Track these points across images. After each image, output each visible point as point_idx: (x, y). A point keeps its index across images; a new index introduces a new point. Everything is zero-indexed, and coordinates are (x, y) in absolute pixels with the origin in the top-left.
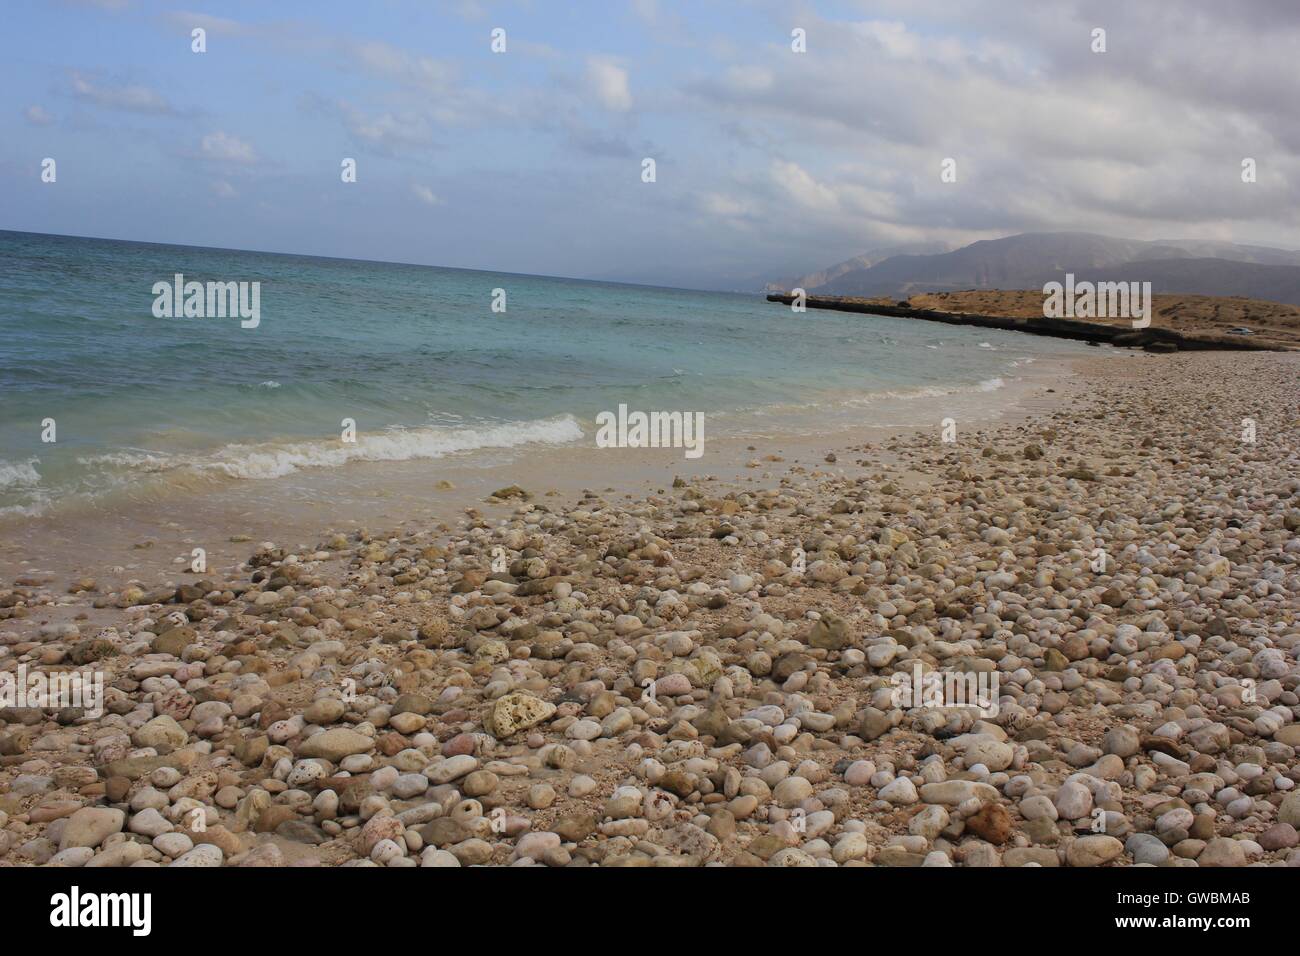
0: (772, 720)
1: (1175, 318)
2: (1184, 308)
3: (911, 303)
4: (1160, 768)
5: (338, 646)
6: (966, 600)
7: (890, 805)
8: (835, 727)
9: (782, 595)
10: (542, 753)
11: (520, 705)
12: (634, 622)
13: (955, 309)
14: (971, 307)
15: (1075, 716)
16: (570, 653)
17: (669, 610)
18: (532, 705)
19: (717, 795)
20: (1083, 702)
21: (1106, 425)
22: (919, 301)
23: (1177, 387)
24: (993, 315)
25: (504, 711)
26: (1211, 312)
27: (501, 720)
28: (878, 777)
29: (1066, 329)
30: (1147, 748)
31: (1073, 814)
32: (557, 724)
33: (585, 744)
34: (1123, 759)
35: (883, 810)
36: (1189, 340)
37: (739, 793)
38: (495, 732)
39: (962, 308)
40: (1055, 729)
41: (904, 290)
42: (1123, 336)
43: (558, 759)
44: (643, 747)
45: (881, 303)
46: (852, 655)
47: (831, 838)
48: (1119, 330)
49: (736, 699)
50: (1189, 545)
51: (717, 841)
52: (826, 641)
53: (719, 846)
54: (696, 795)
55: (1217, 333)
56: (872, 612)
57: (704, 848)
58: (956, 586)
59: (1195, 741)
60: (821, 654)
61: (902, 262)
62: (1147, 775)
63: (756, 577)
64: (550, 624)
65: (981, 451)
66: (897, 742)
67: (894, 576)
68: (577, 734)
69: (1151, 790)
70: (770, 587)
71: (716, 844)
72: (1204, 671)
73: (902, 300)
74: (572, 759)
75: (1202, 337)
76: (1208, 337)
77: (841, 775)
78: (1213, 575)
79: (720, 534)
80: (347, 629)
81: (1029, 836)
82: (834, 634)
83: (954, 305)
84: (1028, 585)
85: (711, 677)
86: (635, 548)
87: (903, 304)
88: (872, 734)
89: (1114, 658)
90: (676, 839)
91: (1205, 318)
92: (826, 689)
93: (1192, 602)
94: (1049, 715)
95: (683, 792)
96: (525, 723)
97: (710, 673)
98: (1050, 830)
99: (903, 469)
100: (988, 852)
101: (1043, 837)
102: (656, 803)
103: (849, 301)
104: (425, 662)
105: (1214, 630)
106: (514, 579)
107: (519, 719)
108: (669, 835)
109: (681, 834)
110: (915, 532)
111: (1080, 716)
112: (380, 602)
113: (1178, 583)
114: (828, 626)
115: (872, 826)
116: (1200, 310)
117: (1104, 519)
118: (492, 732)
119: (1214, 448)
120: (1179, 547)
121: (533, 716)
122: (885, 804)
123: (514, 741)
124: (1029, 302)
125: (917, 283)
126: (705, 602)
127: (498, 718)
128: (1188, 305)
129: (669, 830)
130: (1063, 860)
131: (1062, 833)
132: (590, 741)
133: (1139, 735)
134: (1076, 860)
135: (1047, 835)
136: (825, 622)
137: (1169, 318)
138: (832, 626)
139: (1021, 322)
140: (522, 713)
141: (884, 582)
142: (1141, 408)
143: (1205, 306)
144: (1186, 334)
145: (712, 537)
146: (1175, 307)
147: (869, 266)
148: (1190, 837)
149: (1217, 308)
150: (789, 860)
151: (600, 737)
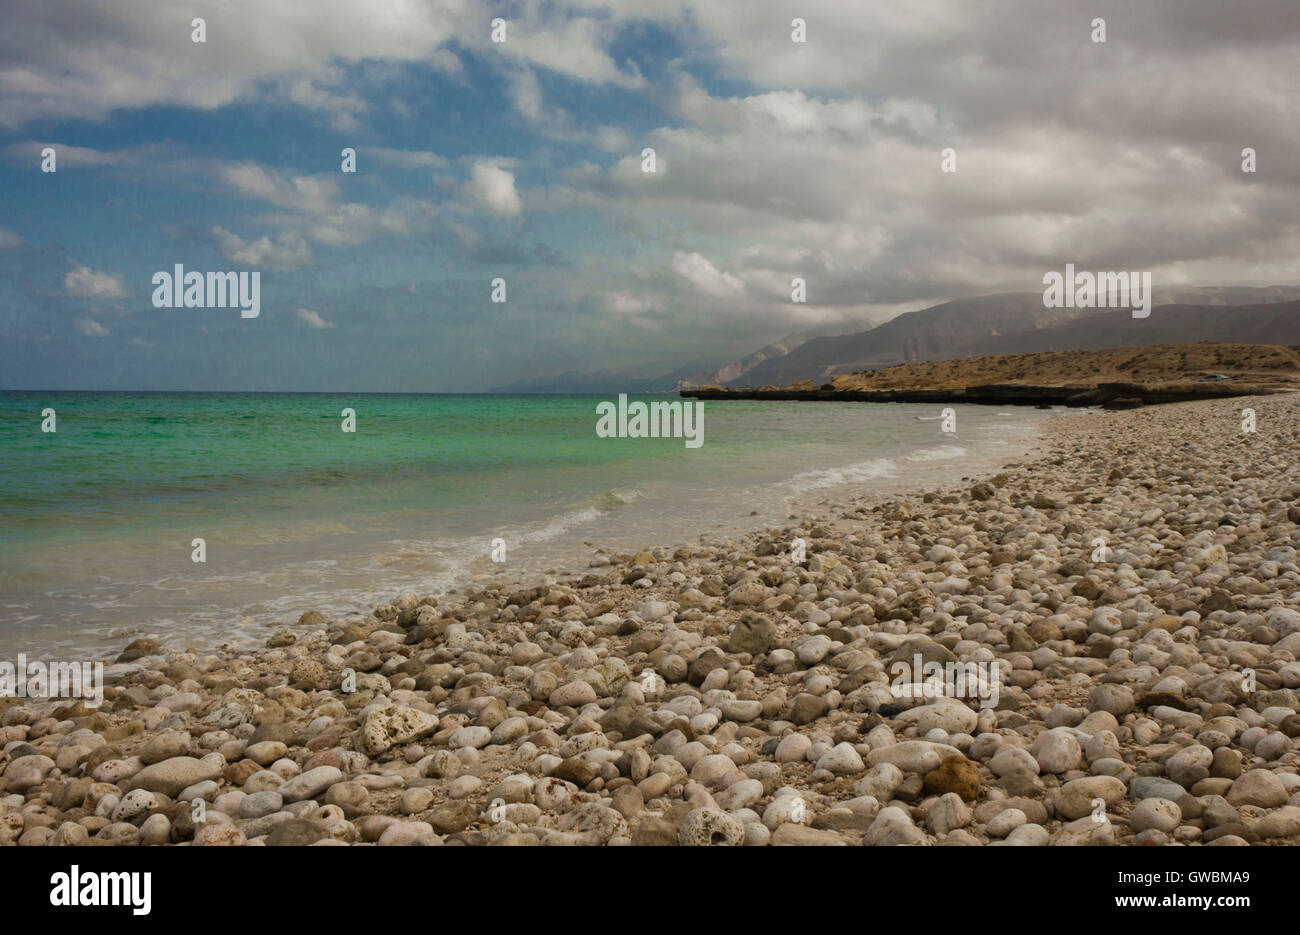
0: (686, 711)
1: (1135, 372)
2: (1145, 360)
3: (834, 384)
4: (1164, 721)
5: (195, 699)
6: (911, 603)
7: (829, 774)
8: (762, 715)
9: (700, 619)
10: (422, 765)
11: (395, 717)
12: (533, 649)
13: (884, 387)
14: (901, 383)
15: (1051, 687)
16: (460, 681)
17: (573, 637)
18: (409, 715)
19: (623, 779)
20: (1060, 674)
21: (1066, 469)
22: (843, 382)
23: (1146, 432)
24: (927, 389)
25: (376, 723)
26: (1177, 361)
27: (373, 733)
28: (814, 750)
29: (1012, 394)
30: (1146, 703)
31: (1059, 765)
32: (439, 735)
33: (471, 751)
34: (1117, 717)
35: (823, 780)
36: (1155, 392)
37: (649, 774)
38: (367, 748)
39: (892, 385)
40: (1029, 701)
41: (827, 373)
42: (1077, 396)
43: (439, 766)
44: (538, 747)
45: (803, 388)
46: (780, 655)
47: (759, 807)
48: (1072, 390)
49: (648, 704)
50: (1175, 543)
51: (620, 816)
52: (749, 644)
53: (624, 822)
54: (599, 781)
55: (1186, 382)
56: (802, 623)
57: (606, 825)
58: (898, 595)
59: (1205, 693)
60: (744, 659)
61: (822, 345)
62: (1147, 727)
63: (671, 605)
64: (440, 659)
65: (922, 499)
66: (836, 723)
67: (825, 592)
68: (462, 741)
69: (1154, 742)
70: (684, 613)
71: (620, 820)
72: (1208, 637)
73: (826, 383)
74: (455, 765)
75: (1170, 388)
76: (1177, 387)
77: (771, 756)
78: (1208, 562)
79: (629, 580)
80: (207, 687)
81: (1005, 791)
82: (757, 636)
83: (883, 382)
84: (984, 588)
85: (618, 684)
86: (539, 596)
87: (828, 387)
88: (806, 717)
89: (1094, 638)
90: (573, 820)
91: (1171, 369)
92: (750, 685)
93: (1185, 585)
94: (1020, 689)
95: (582, 778)
96: (402, 736)
97: (616, 679)
98: (1031, 781)
99: (834, 520)
100: (953, 801)
101: (1023, 790)
102: (550, 789)
103: (768, 390)
104: (292, 701)
105: (1215, 605)
106: (402, 630)
107: (394, 732)
108: (564, 819)
109: (579, 815)
110: (849, 559)
111: (1058, 687)
112: (248, 662)
113: (1165, 574)
114: (749, 627)
115: (812, 796)
116: (1164, 360)
117: (1068, 532)
118: (363, 749)
119: (1195, 473)
120: (1163, 546)
121: (411, 727)
122: (824, 772)
123: (390, 757)
124: (965, 371)
125: (841, 365)
126: (614, 630)
127: (369, 730)
128: (1149, 357)
129: (565, 815)
130: (1051, 808)
131: (1048, 786)
132: (478, 749)
133: (1133, 694)
134: (1068, 805)
135: (1027, 787)
136: (746, 623)
137: (1128, 373)
138: (753, 626)
139: (958, 393)
140: (398, 724)
141: (816, 599)
142: (1106, 453)
143: (1169, 355)
144: (1151, 386)
145: (623, 583)
146: (1134, 360)
147: (787, 353)
148: (1211, 776)
149: (1183, 356)
150: (705, 816)
151: (489, 744)
